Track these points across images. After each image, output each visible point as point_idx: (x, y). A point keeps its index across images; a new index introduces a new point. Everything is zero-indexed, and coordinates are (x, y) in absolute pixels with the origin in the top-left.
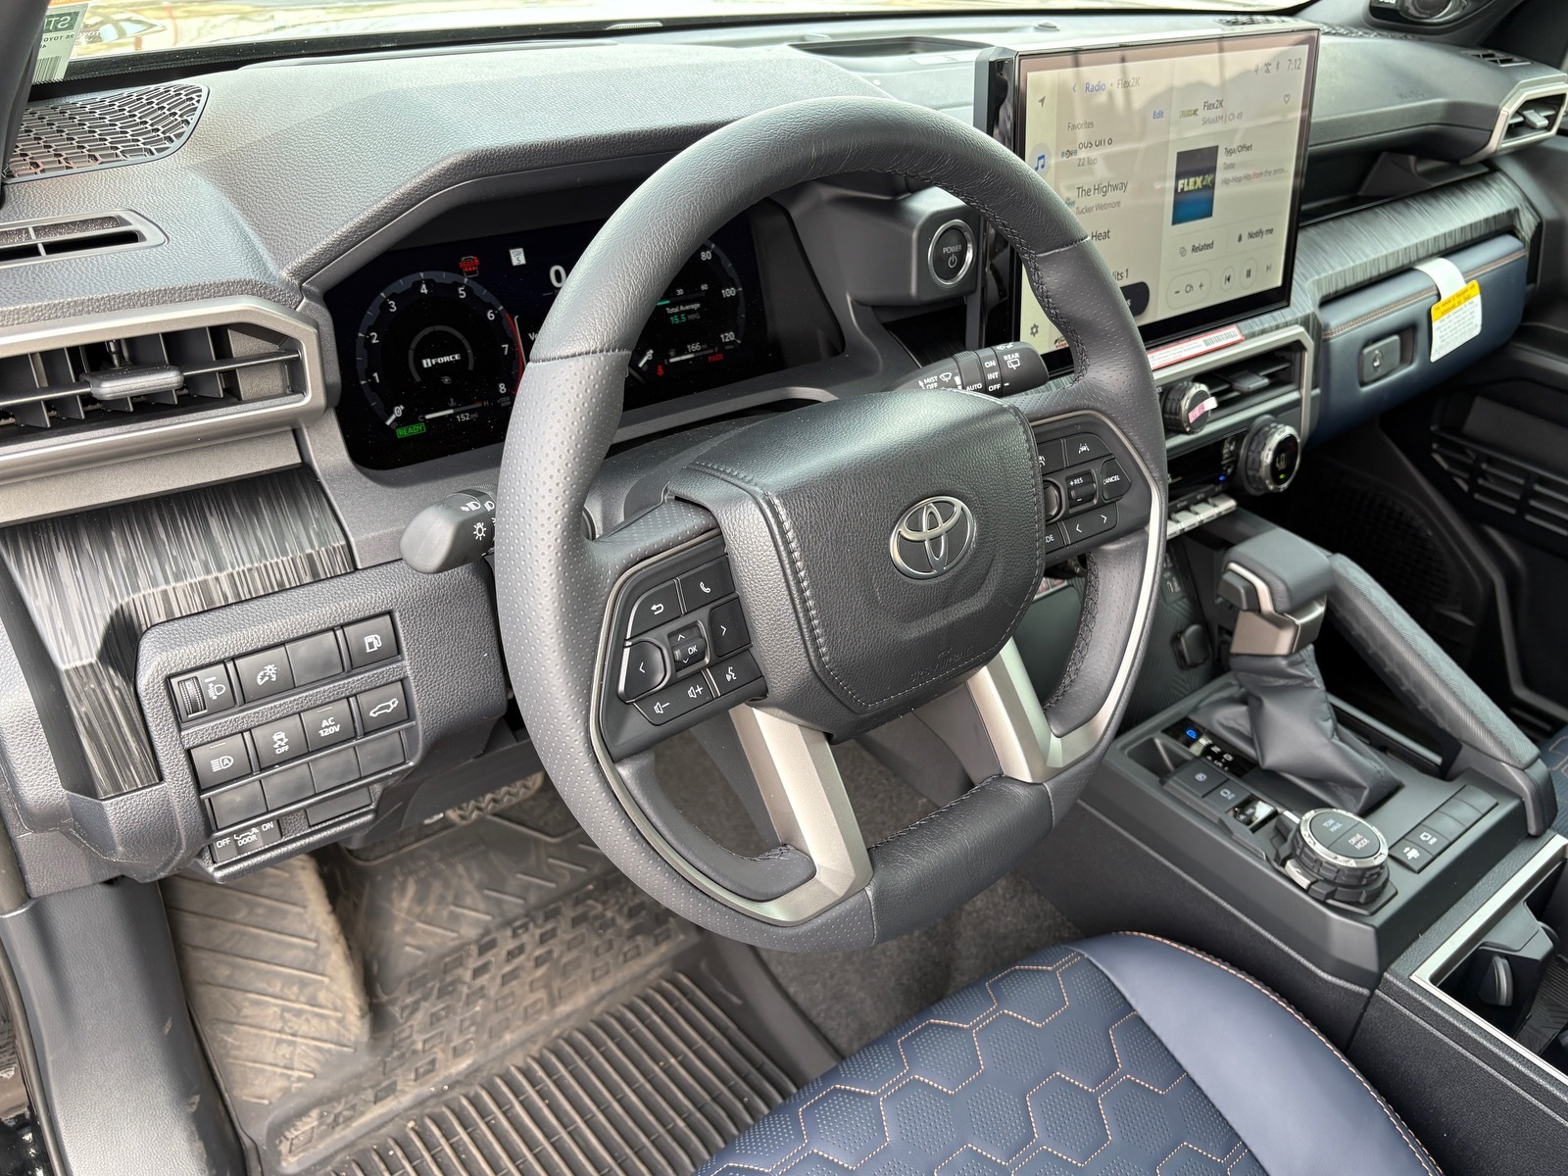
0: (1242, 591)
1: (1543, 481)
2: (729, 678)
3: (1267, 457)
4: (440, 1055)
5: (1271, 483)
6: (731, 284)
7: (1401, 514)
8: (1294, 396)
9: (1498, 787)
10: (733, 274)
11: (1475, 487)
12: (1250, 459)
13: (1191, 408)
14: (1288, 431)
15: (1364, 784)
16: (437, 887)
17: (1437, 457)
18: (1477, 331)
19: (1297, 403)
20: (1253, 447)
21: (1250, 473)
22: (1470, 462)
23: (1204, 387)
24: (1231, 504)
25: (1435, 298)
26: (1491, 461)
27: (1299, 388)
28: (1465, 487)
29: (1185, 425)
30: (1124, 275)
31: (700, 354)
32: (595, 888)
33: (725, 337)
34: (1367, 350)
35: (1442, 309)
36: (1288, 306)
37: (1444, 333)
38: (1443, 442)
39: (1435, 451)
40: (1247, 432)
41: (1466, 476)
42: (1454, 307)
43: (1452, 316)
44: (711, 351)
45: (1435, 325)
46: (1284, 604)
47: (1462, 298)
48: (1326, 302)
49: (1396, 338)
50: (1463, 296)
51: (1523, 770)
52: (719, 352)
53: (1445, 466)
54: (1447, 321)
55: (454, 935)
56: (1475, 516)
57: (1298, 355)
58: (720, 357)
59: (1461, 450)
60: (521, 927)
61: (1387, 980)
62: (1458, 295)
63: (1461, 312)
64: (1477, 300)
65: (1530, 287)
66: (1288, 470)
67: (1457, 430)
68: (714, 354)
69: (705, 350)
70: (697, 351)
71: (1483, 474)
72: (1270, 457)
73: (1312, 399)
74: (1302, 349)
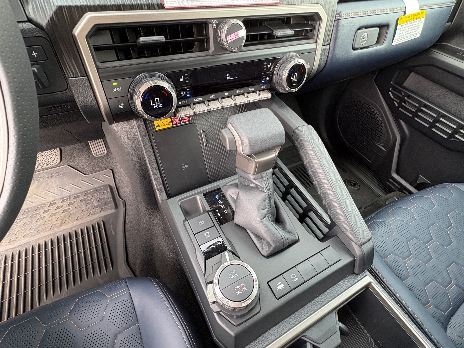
0: (227, 140)
1: (426, 106)
3: (285, 74)
4: (20, 236)
5: (287, 87)
7: (373, 112)
8: (313, 46)
9: (345, 248)
11: (400, 106)
13: (229, 33)
14: (302, 61)
15: (272, 245)
17: (390, 93)
18: (418, 36)
19: (314, 51)
20: (280, 69)
22: (401, 96)
25: (403, 13)
26: (409, 97)
27: (316, 43)
28: (397, 105)
34: (359, 31)
35: (404, 19)
37: (402, 32)
38: (394, 88)
39: (390, 91)
40: (279, 59)
41: (398, 101)
42: (411, 20)
43: (408, 24)
45: (399, 27)
46: (248, 151)
47: (416, 17)
49: (377, 29)
50: (416, 16)
51: (360, 246)
53: (392, 97)
54: (405, 26)
55: (44, 199)
56: (397, 115)
57: (318, 23)
59: (400, 91)
60: (65, 200)
62: (414, 15)
63: (413, 24)
64: (423, 20)
65: (449, 24)
66: (299, 82)
67: (401, 85)
71: (405, 102)
72: (287, 73)
73: (322, 50)
74: (320, 19)
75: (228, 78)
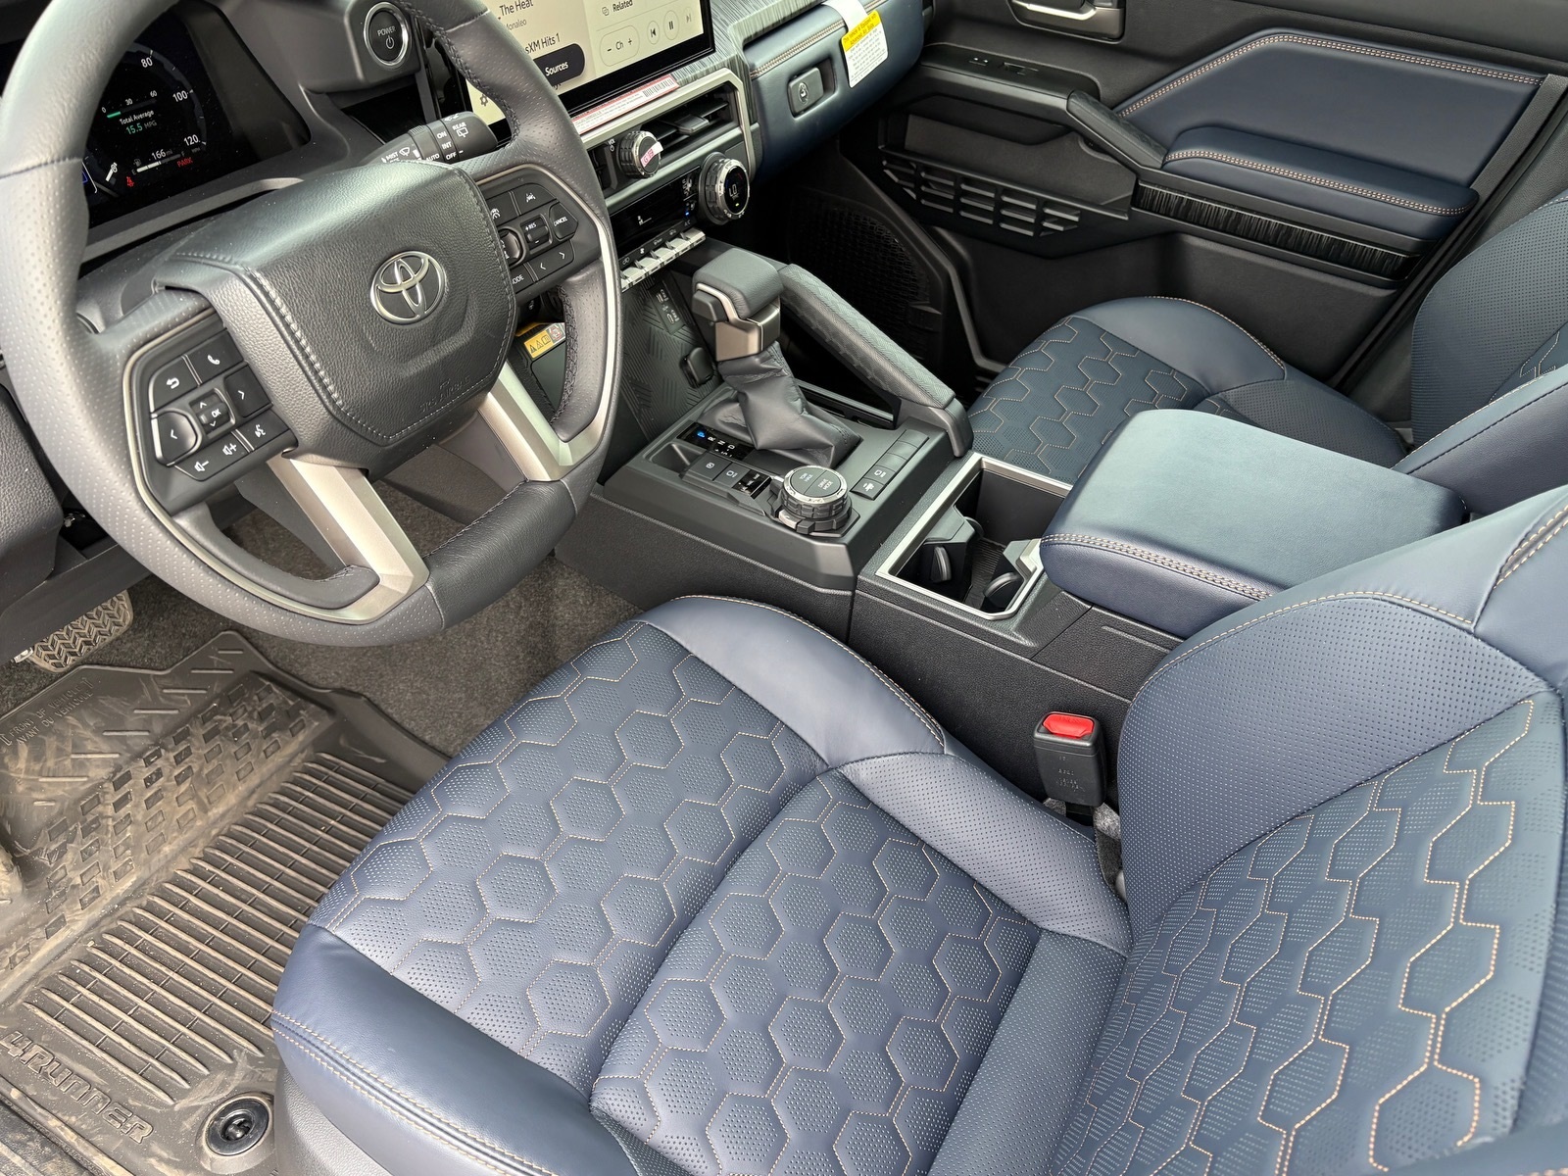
0: (710, 306)
1: (969, 181)
2: (258, 434)
3: (720, 189)
4: (101, 882)
5: (729, 212)
6: (182, 88)
7: (872, 228)
8: (736, 132)
9: (929, 425)
10: (180, 77)
11: (921, 195)
12: (708, 192)
13: (641, 154)
14: (735, 163)
15: (831, 444)
16: (51, 742)
17: (888, 172)
18: (885, 56)
19: (740, 138)
20: (708, 183)
21: (711, 206)
22: (912, 172)
23: (649, 134)
24: (701, 235)
25: (843, 30)
26: (929, 170)
27: (739, 125)
28: (914, 196)
29: (640, 170)
30: (556, 39)
31: (168, 160)
32: (219, 705)
33: (189, 141)
34: (792, 84)
35: (851, 40)
36: (714, 51)
37: (856, 61)
38: (891, 160)
39: (886, 168)
40: (700, 170)
41: (912, 185)
42: (860, 36)
43: (861, 45)
44: (179, 156)
45: (847, 54)
46: (745, 311)
47: (866, 27)
48: (749, 44)
49: (816, 69)
50: (866, 26)
51: (944, 409)
52: (187, 156)
53: (896, 180)
54: (856, 49)
55: (85, 779)
56: (928, 220)
57: (732, 95)
58: (189, 160)
59: (907, 164)
60: (152, 755)
61: (861, 581)
62: (863, 25)
63: (868, 40)
64: (880, 28)
65: (929, 9)
66: (742, 198)
67: (902, 149)
68: (182, 158)
69: (172, 155)
70: (162, 158)
71: (926, 183)
72: (723, 188)
73: (752, 133)
74: (734, 89)
75: (641, 222)
